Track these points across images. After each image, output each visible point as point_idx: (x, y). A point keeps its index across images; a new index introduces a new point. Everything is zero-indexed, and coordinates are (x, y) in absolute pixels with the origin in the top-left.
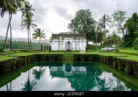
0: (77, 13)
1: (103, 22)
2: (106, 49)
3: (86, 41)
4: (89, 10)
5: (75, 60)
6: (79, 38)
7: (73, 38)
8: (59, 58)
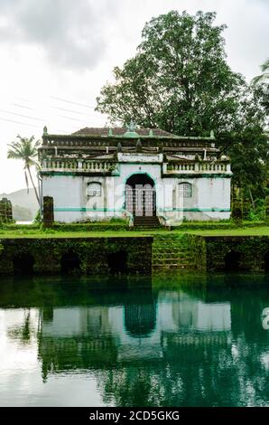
0: (149, 33)
3: (229, 172)
4: (210, 16)
5: (219, 270)
6: (192, 158)
7: (161, 156)
8: (136, 260)
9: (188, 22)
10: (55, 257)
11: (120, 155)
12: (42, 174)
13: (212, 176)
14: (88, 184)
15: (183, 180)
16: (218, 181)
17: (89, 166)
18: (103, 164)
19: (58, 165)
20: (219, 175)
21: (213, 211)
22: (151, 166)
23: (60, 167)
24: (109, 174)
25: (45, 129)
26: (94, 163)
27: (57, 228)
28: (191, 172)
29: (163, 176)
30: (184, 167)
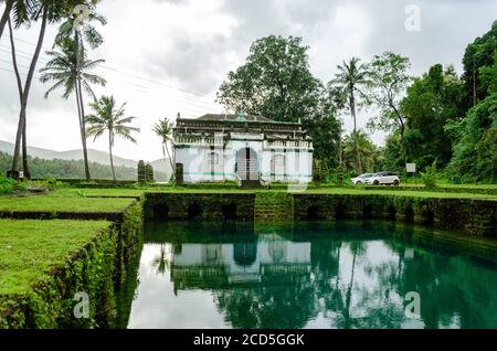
0: (255, 49)
1: (346, 86)
2: (372, 180)
3: (312, 148)
4: (298, 40)
5: (303, 218)
6: (285, 137)
7: (263, 135)
8: (243, 210)
9: (283, 43)
10: (184, 207)
11: (232, 134)
12: (176, 147)
15: (278, 153)
16: (303, 154)
17: (209, 142)
19: (187, 140)
21: (300, 176)
22: (254, 142)
25: (179, 115)
27: (185, 186)
28: (284, 147)
29: (264, 150)
30: (279, 144)
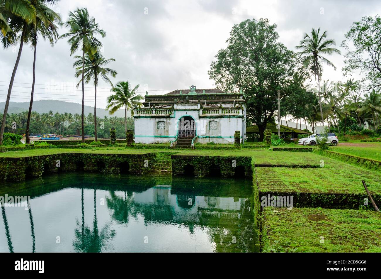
7: (199, 105)
11: (175, 106)
12: (135, 117)
13: (230, 117)
14: (158, 122)
15: (212, 119)
16: (234, 119)
17: (159, 112)
18: (167, 111)
19: (143, 112)
20: (234, 116)
21: (231, 138)
22: (193, 111)
23: (144, 113)
24: (169, 117)
25: (147, 93)
26: (162, 111)
28: (217, 115)
29: (200, 117)
30: (213, 112)
